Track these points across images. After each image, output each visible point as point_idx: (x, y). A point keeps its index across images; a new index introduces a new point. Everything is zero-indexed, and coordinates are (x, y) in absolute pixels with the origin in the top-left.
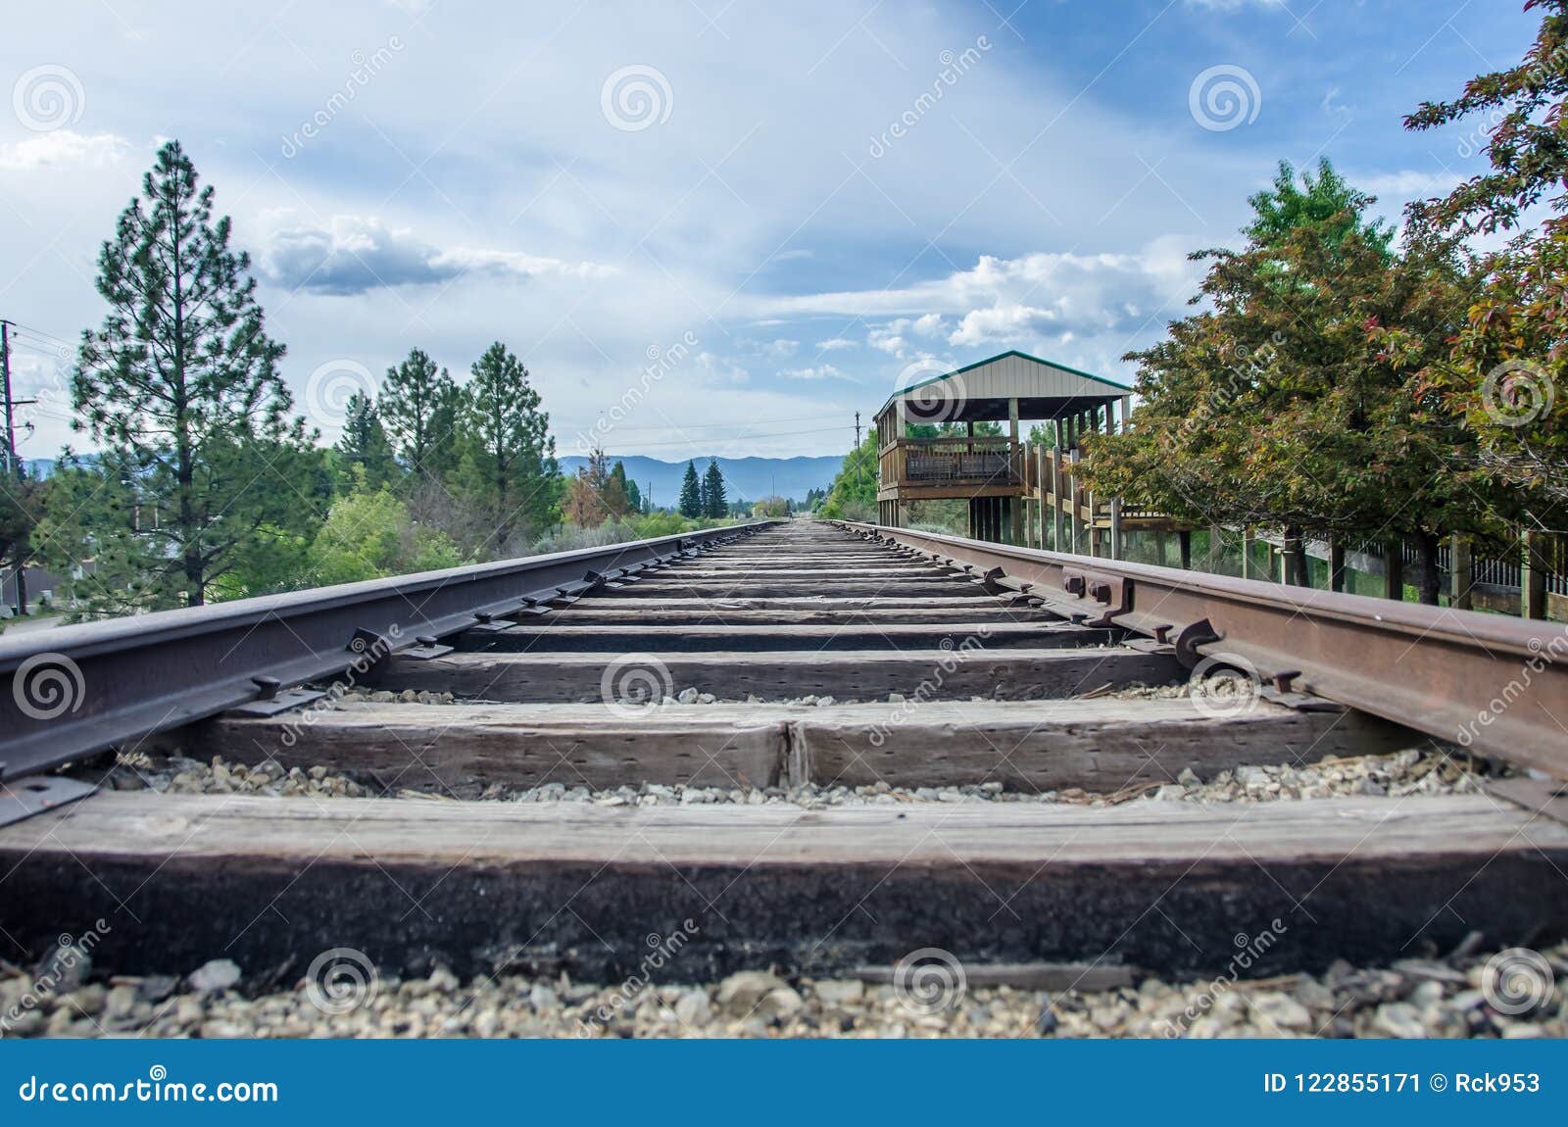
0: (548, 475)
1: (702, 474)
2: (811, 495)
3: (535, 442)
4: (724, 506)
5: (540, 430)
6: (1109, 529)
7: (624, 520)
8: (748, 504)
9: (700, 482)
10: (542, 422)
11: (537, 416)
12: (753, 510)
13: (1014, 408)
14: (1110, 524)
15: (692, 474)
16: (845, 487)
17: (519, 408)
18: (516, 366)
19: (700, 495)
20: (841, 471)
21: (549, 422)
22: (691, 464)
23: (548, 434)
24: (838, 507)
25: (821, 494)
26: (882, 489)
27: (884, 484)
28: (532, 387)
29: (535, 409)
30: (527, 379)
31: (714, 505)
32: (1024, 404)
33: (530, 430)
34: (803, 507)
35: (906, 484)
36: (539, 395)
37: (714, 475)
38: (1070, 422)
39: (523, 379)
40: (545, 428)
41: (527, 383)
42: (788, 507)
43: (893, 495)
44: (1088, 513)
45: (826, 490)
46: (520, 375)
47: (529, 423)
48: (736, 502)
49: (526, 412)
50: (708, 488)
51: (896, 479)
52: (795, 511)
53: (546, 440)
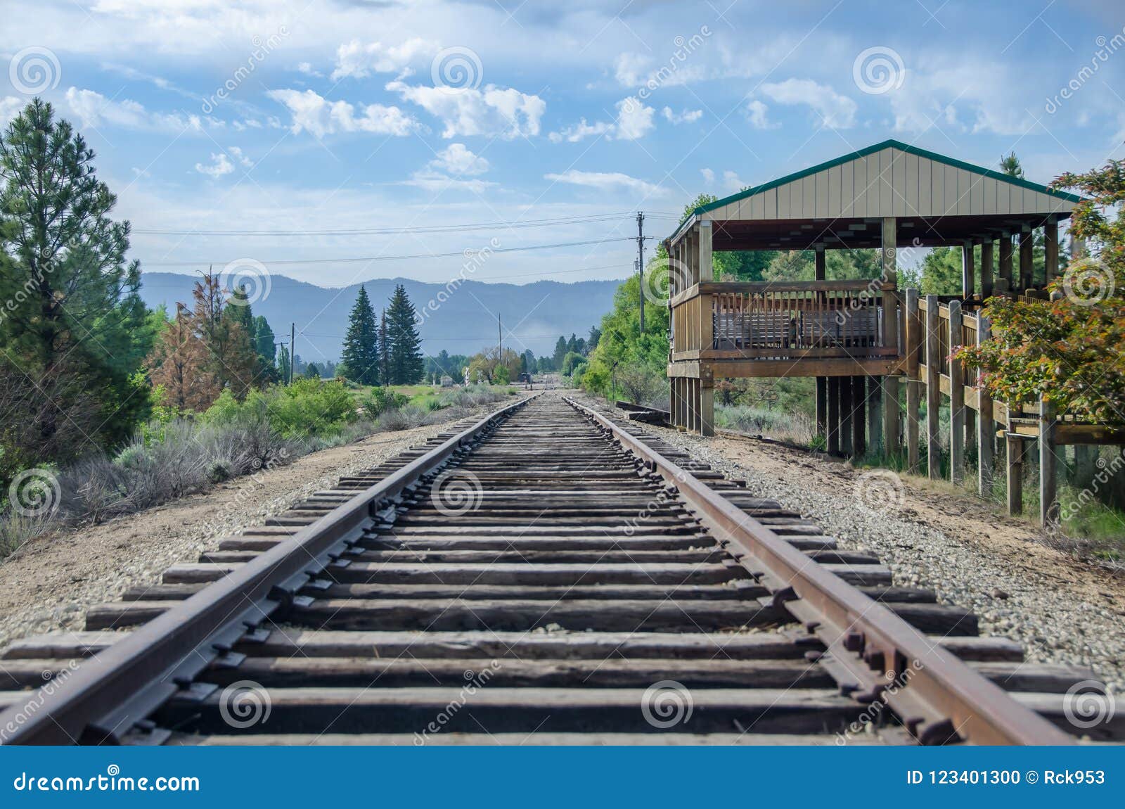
0: (127, 326)
1: (381, 308)
2: (562, 346)
3: (105, 270)
4: (417, 362)
5: (115, 250)
6: (1036, 439)
7: (253, 395)
8: (457, 360)
9: (378, 322)
10: (119, 238)
11: (110, 227)
12: (466, 371)
13: (889, 232)
14: (1037, 432)
15: (364, 311)
16: (619, 337)
17: (79, 212)
18: (71, 142)
19: (377, 344)
20: (613, 310)
21: (131, 238)
22: (363, 293)
23: (129, 256)
24: (606, 370)
25: (577, 345)
26: (676, 356)
27: (678, 350)
28: (100, 177)
29: (105, 216)
30: (92, 163)
31: (400, 362)
32: (905, 225)
33: (98, 249)
34: (549, 365)
35: (714, 354)
36: (112, 191)
37: (402, 311)
38: (987, 250)
39: (84, 165)
40: (124, 246)
41: (91, 170)
42: (525, 366)
43: (693, 371)
44: (1002, 413)
45: (587, 339)
46: (78, 157)
47: (96, 240)
48: (436, 355)
49: (91, 220)
50: (391, 333)
51: (697, 347)
52: (535, 372)
53: (126, 267)
